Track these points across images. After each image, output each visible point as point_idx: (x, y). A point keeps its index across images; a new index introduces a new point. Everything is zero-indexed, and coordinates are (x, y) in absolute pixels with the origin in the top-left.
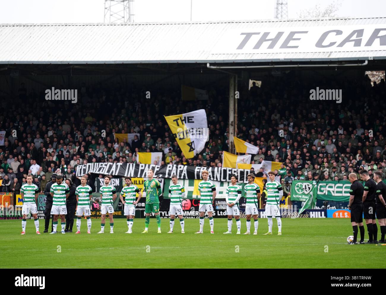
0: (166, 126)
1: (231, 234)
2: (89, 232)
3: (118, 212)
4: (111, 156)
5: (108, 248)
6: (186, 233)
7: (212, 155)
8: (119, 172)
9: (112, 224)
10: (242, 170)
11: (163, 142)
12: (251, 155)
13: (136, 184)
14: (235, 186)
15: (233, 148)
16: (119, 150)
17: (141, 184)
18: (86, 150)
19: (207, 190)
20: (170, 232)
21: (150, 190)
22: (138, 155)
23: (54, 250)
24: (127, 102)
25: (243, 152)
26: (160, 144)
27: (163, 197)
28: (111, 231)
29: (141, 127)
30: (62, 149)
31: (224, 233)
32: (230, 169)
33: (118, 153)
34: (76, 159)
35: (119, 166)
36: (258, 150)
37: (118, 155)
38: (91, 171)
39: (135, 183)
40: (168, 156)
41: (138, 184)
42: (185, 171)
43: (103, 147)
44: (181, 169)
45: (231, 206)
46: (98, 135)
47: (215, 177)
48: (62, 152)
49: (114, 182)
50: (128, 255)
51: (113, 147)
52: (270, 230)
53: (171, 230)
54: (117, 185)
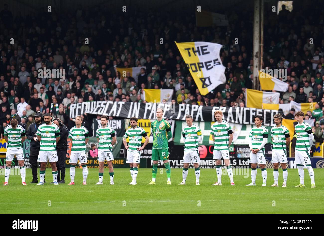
0: (178, 58)
1: (255, 186)
2: (85, 183)
3: (120, 160)
4: (112, 93)
5: (108, 201)
6: (202, 185)
7: (232, 93)
8: (121, 113)
9: (112, 174)
10: (269, 111)
11: (174, 77)
12: (279, 94)
13: (142, 127)
14: (260, 128)
15: (258, 85)
16: (121, 86)
17: (147, 127)
18: (82, 86)
19: (222, 133)
20: (182, 184)
21: (158, 133)
22: (144, 92)
23: (43, 203)
24: (132, 29)
25: (270, 89)
26: (170, 78)
27: (174, 143)
28: (111, 181)
29: (148, 58)
30: (52, 85)
31: (246, 185)
32: (255, 109)
33: (120, 90)
34: (70, 96)
35: (121, 106)
36: (288, 87)
37: (121, 92)
38: (87, 111)
39: (140, 125)
40: (180, 94)
41: (144, 127)
42: (200, 112)
43: (101, 83)
44: (196, 110)
45: (256, 152)
46: (95, 68)
47: (236, 119)
48: (53, 88)
49: (115, 125)
50: (131, 209)
51: (114, 82)
52: (302, 182)
53: (184, 181)
54: (119, 128)
